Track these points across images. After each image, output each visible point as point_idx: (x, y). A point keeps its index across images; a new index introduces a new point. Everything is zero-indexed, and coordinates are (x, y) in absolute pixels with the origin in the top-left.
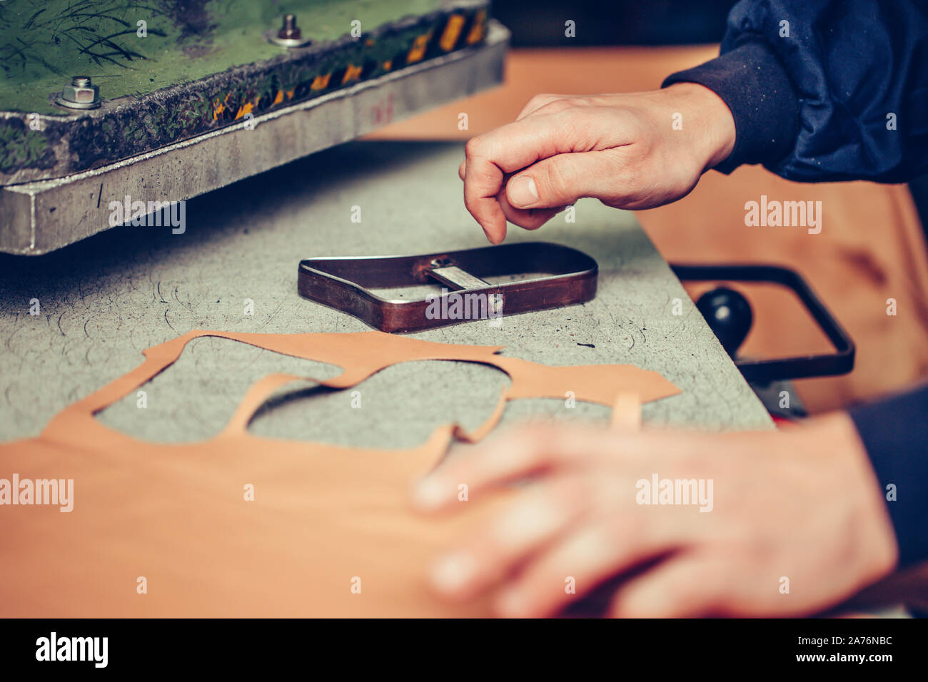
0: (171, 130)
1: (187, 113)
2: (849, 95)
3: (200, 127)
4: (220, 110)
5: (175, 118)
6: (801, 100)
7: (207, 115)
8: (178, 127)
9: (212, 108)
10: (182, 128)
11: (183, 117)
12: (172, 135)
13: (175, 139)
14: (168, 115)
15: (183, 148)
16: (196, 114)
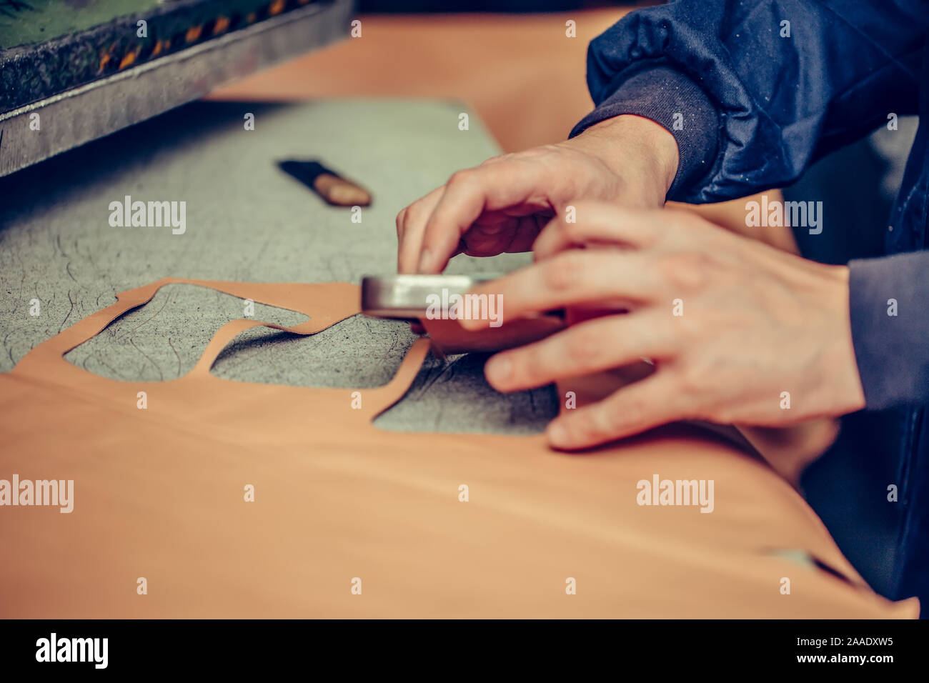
0: (63, 78)
1: (77, 62)
2: (768, 100)
3: (89, 76)
4: (105, 59)
5: (66, 68)
6: (723, 115)
7: (94, 64)
8: (68, 75)
9: (99, 58)
10: (72, 77)
11: (74, 66)
12: (64, 83)
13: (66, 87)
14: (60, 64)
15: (73, 96)
16: (85, 63)
